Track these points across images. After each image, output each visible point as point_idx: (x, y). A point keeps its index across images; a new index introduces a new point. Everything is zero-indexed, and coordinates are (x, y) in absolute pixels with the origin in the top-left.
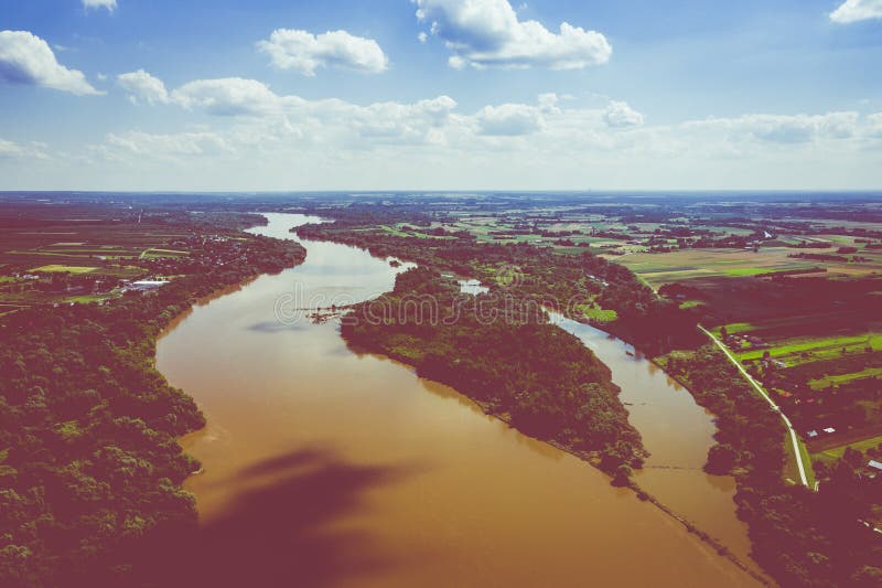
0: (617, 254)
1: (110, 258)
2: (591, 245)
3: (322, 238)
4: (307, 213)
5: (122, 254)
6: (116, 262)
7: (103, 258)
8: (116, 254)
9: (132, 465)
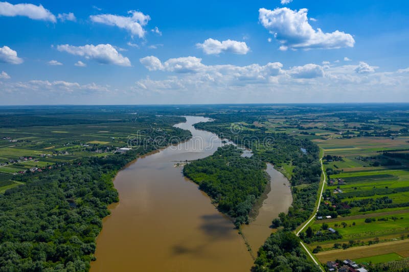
0: (324, 139)
1: (116, 138)
2: (316, 134)
3: (203, 129)
4: (205, 116)
5: (120, 136)
6: (117, 140)
7: (113, 138)
8: (118, 136)
9: (90, 211)
